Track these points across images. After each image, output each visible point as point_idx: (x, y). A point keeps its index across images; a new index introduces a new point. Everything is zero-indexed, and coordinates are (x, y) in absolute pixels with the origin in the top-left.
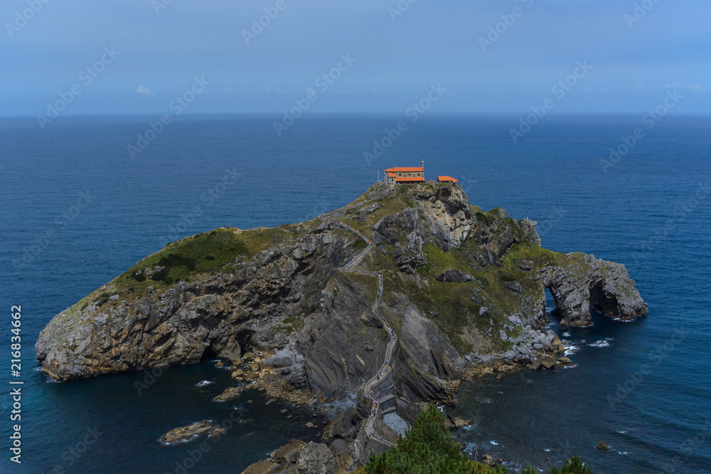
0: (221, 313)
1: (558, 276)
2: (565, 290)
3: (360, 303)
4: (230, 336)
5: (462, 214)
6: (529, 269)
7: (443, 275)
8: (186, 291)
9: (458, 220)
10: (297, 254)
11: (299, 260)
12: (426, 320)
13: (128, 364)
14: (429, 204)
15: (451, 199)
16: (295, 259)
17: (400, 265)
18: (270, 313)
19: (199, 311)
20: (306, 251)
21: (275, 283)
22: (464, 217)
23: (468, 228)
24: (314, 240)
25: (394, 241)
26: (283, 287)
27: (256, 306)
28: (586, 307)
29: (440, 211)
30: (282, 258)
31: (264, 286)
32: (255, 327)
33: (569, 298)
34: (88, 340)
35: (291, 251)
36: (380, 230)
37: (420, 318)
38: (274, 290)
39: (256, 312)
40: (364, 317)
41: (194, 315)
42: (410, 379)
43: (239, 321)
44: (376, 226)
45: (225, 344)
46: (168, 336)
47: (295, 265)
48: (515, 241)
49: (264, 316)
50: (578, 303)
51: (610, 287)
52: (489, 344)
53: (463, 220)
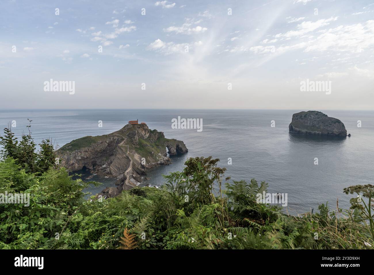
0: (87, 157)
3: (124, 153)
4: (90, 163)
8: (78, 152)
10: (107, 142)
12: (139, 156)
14: (140, 129)
15: (145, 127)
16: (107, 143)
18: (101, 156)
19: (81, 157)
21: (102, 149)
23: (148, 134)
24: (112, 138)
25: (131, 138)
26: (104, 150)
28: (175, 151)
29: (142, 131)
30: (103, 143)
31: (99, 150)
32: (97, 160)
33: (171, 149)
36: (128, 135)
37: (138, 155)
38: (102, 151)
39: (97, 156)
40: (124, 156)
41: (80, 158)
42: (136, 170)
43: (92, 159)
44: (127, 135)
45: (89, 165)
46: (73, 164)
47: (107, 145)
49: (99, 157)
50: (173, 150)
51: (180, 146)
52: (154, 160)
53: (147, 132)
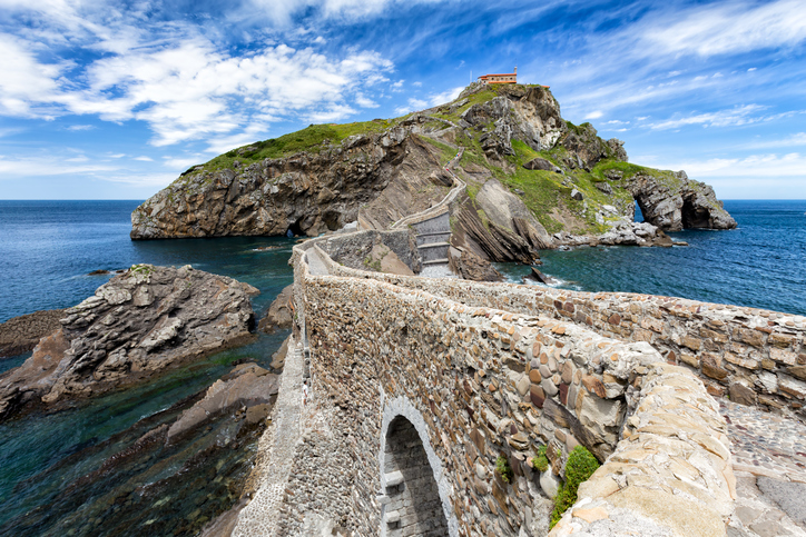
0: (304, 192)
1: (648, 186)
2: (656, 199)
3: (432, 162)
4: (316, 216)
5: (552, 121)
6: (617, 178)
7: (531, 163)
8: (269, 166)
9: (548, 126)
10: (386, 142)
11: (389, 148)
12: (510, 195)
13: (205, 231)
14: (521, 104)
15: (543, 102)
16: (383, 147)
17: (486, 148)
18: (357, 198)
19: (282, 186)
20: (395, 140)
21: (361, 167)
22: (554, 124)
23: (558, 134)
24: (403, 131)
25: (480, 128)
26: (370, 173)
27: (343, 189)
28: (678, 216)
29: (530, 114)
30: (370, 146)
31: (348, 168)
32: (341, 210)
33: (660, 205)
34: (163, 204)
35: (380, 139)
36: (467, 118)
37: (503, 192)
38: (360, 173)
39: (343, 196)
40: (433, 175)
41: (276, 189)
42: (478, 232)
43: (325, 202)
44: (464, 114)
45: (312, 224)
46: (251, 208)
47: (383, 153)
48: (602, 156)
49: (351, 200)
50: (671, 210)
51: (701, 201)
52: (582, 225)
53: (553, 127)
